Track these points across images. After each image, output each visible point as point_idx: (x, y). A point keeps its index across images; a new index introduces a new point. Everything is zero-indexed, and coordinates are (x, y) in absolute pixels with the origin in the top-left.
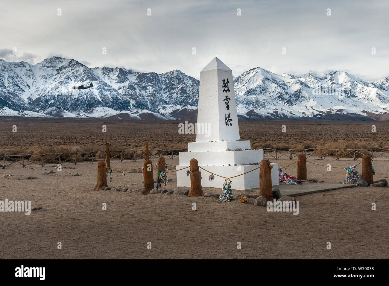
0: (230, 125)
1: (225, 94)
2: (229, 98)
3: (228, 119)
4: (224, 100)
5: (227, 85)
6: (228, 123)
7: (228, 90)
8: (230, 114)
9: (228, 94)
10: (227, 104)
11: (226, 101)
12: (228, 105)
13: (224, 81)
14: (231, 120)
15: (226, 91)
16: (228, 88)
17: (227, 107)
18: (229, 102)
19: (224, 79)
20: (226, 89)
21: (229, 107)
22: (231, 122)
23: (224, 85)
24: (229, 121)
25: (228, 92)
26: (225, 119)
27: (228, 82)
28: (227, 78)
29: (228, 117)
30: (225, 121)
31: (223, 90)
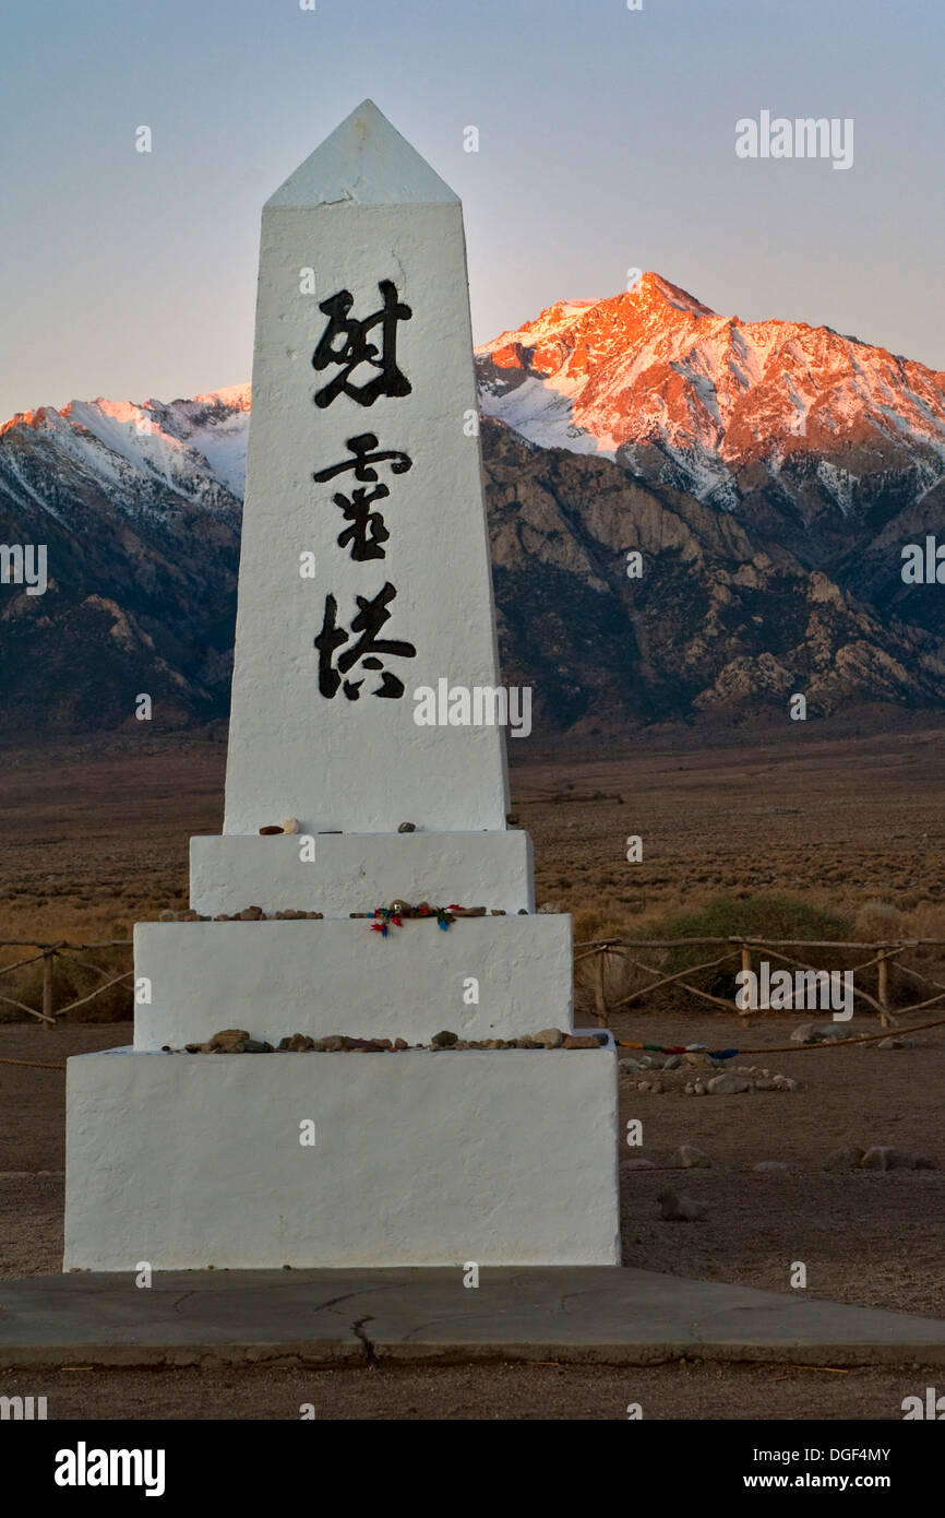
0: (380, 693)
1: (347, 417)
2: (392, 454)
3: (354, 638)
4: (323, 476)
5: (374, 336)
6: (355, 673)
7: (393, 383)
8: (388, 592)
9: (385, 419)
10: (356, 508)
11: (347, 483)
12: (378, 518)
13: (337, 306)
14: (405, 650)
15: (365, 396)
16: (388, 362)
17: (355, 532)
18: (382, 491)
19: (345, 292)
20: (364, 374)
21: (381, 533)
22: (391, 663)
23: (339, 341)
24: (365, 656)
25: (381, 398)
26: (318, 642)
27: (394, 311)
28: (383, 278)
29: (355, 626)
30: (315, 654)
31: (314, 391)
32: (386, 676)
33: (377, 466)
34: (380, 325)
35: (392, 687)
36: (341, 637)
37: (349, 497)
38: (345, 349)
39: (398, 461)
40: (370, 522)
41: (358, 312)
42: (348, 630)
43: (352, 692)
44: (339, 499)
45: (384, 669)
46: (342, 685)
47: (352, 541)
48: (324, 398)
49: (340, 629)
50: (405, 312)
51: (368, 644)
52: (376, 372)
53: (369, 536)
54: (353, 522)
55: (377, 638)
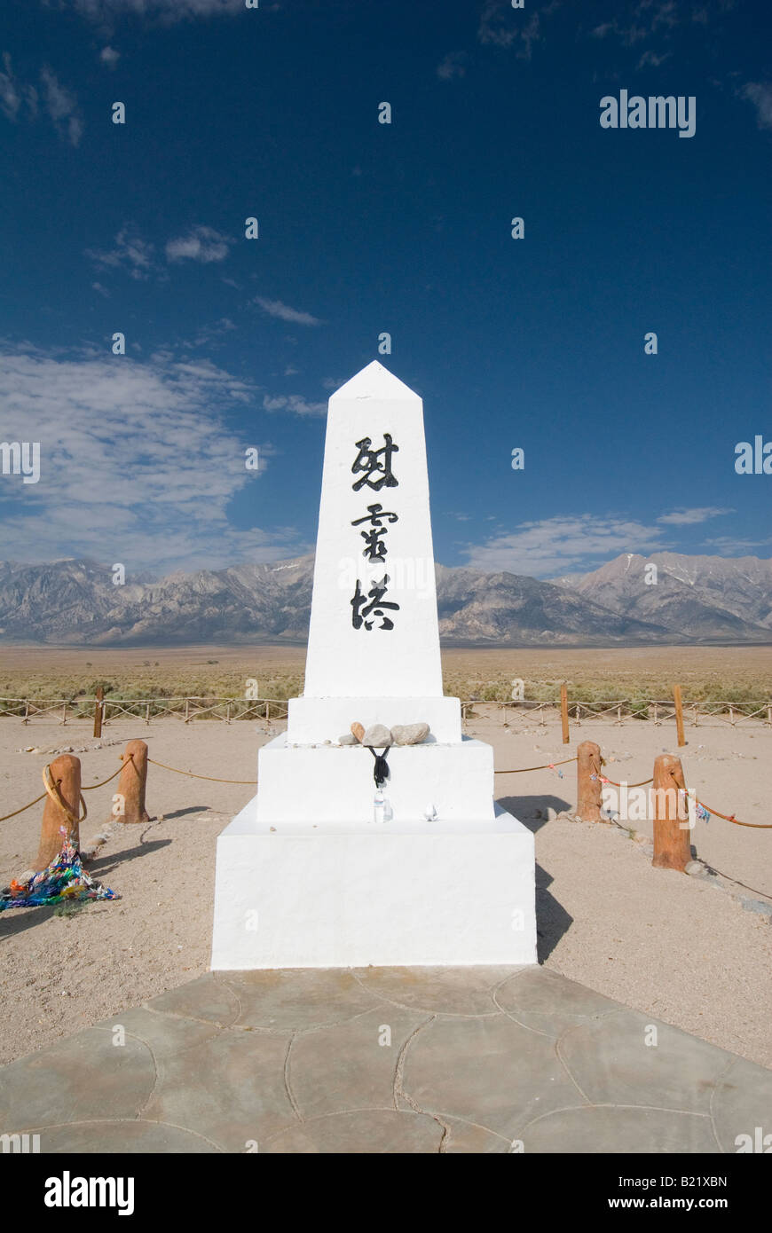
0: (382, 627)
1: (368, 496)
2: (389, 514)
3: (370, 600)
4: (356, 523)
5: (381, 459)
6: (370, 617)
7: (390, 481)
8: (386, 579)
9: (385, 497)
10: (371, 538)
11: (367, 527)
12: (382, 543)
13: (364, 444)
14: (394, 606)
15: (376, 486)
16: (388, 470)
17: (371, 549)
18: (384, 531)
19: (367, 439)
20: (376, 476)
21: (383, 550)
22: (388, 613)
23: (364, 461)
24: (375, 609)
25: (384, 488)
26: (353, 602)
27: (390, 448)
28: (386, 432)
29: (371, 594)
30: (351, 607)
31: (352, 484)
32: (385, 619)
33: (382, 519)
34: (384, 454)
35: (388, 625)
36: (364, 599)
37: (368, 533)
38: (367, 464)
39: (392, 517)
40: (378, 546)
41: (373, 448)
42: (367, 596)
43: (368, 626)
44: (364, 534)
45: (384, 616)
46: (363, 623)
47: (370, 554)
48: (357, 487)
49: (363, 596)
50: (396, 448)
51: (376, 603)
52: (383, 475)
53: (377, 552)
54: (370, 545)
55: (381, 600)
